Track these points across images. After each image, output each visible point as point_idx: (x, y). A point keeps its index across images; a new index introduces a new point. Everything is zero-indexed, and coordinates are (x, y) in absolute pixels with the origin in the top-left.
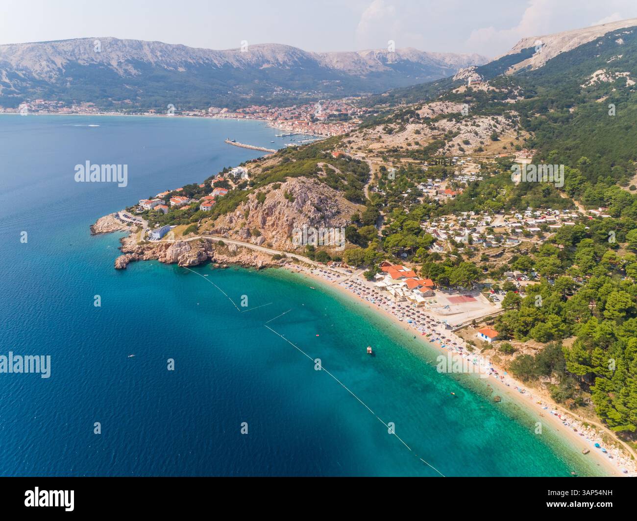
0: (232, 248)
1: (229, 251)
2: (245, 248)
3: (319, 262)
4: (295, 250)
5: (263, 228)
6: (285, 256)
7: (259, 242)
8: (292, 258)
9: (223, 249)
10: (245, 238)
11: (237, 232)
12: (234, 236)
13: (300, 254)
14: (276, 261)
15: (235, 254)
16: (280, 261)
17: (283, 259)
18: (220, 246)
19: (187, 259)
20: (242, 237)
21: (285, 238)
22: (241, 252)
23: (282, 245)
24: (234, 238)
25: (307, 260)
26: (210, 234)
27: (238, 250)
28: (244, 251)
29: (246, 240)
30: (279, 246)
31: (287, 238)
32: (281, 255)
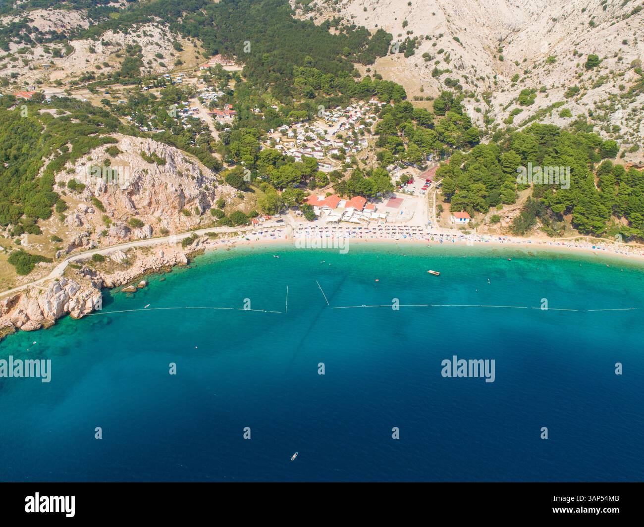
0: (118, 257)
1: (118, 264)
2: (136, 249)
3: (241, 226)
4: (199, 224)
5: (137, 213)
6: (196, 237)
7: (148, 233)
8: (206, 234)
9: (107, 265)
10: (125, 237)
11: (105, 234)
12: (106, 241)
13: (209, 227)
14: (189, 247)
15: (128, 263)
16: (194, 244)
17: (196, 241)
18: (98, 263)
19: (85, 301)
20: (119, 237)
21: (177, 215)
22: (135, 257)
23: (178, 225)
24: (108, 243)
25: (225, 229)
26: (67, 253)
27: (129, 256)
28: (139, 253)
29: (127, 238)
30: (177, 228)
31: (179, 213)
32: (191, 237)
